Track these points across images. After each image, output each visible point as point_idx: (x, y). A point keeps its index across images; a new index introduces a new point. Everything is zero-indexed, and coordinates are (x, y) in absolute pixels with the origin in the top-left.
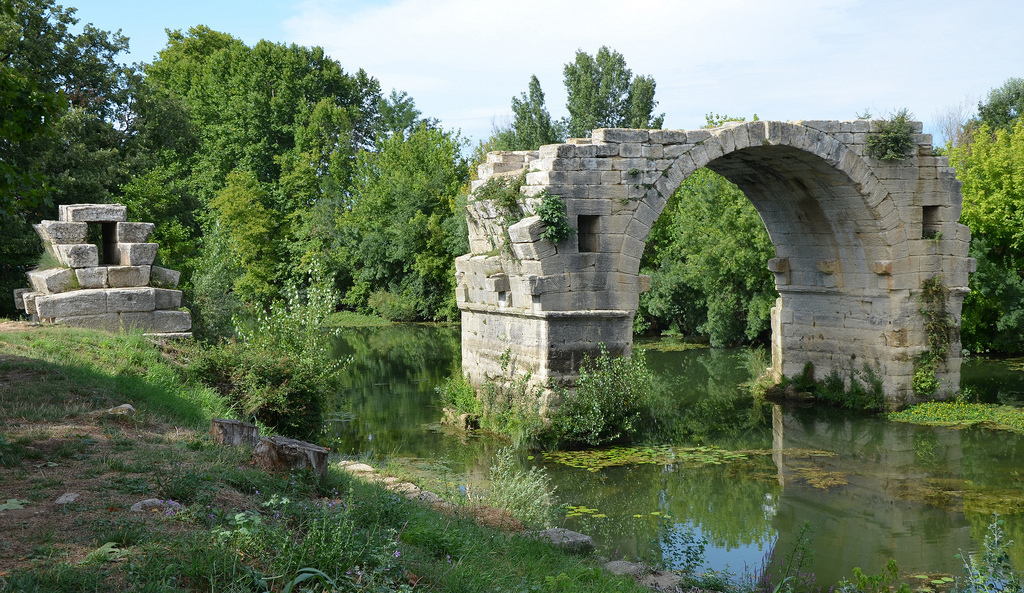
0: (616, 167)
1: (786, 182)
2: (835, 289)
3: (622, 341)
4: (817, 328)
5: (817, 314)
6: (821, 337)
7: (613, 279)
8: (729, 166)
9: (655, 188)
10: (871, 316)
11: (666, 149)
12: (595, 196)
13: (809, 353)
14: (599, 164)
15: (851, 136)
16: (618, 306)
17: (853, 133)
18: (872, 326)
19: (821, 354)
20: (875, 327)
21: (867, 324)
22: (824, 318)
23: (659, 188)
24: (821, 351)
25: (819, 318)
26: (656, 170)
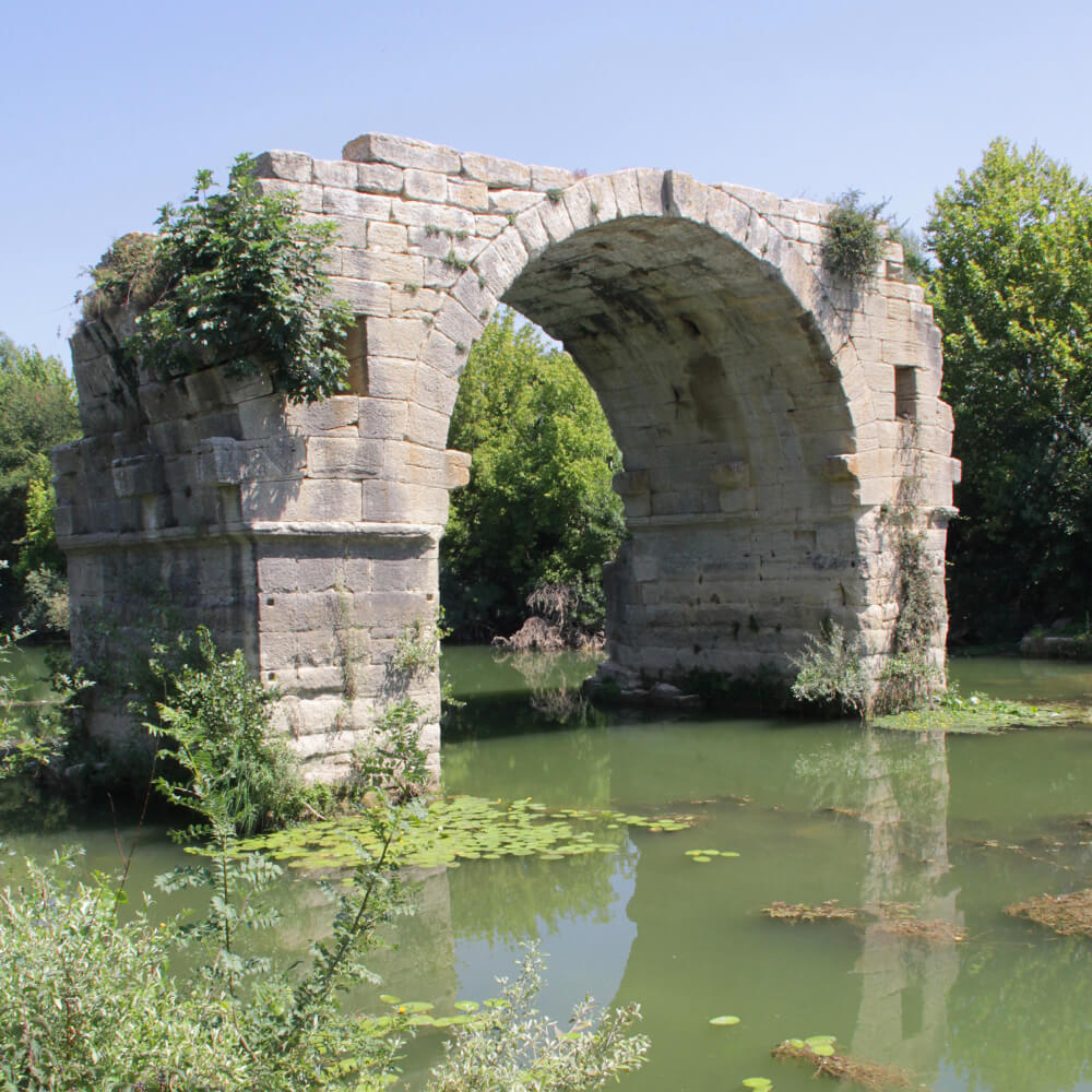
0: (399, 216)
1: (661, 327)
2: (743, 515)
3: (419, 592)
4: (705, 586)
5: (705, 561)
6: (715, 599)
7: (394, 456)
8: (560, 298)
9: (476, 270)
10: (813, 555)
11: (495, 196)
12: (355, 272)
13: (692, 630)
14: (362, 206)
15: (795, 225)
16: (408, 515)
17: (797, 221)
18: (817, 572)
19: (715, 629)
20: (824, 574)
21: (809, 571)
22: (719, 567)
23: (483, 272)
24: (716, 624)
25: (708, 568)
26: (477, 235)
